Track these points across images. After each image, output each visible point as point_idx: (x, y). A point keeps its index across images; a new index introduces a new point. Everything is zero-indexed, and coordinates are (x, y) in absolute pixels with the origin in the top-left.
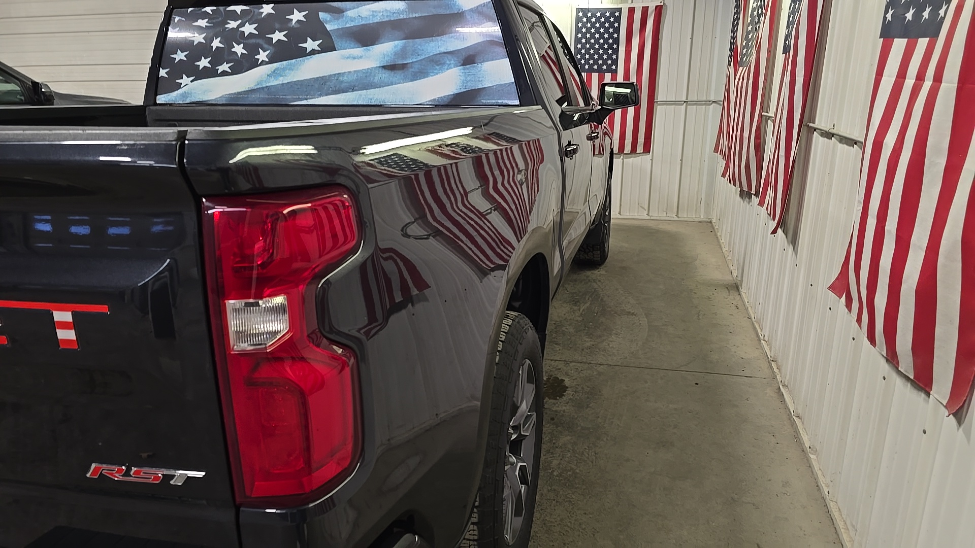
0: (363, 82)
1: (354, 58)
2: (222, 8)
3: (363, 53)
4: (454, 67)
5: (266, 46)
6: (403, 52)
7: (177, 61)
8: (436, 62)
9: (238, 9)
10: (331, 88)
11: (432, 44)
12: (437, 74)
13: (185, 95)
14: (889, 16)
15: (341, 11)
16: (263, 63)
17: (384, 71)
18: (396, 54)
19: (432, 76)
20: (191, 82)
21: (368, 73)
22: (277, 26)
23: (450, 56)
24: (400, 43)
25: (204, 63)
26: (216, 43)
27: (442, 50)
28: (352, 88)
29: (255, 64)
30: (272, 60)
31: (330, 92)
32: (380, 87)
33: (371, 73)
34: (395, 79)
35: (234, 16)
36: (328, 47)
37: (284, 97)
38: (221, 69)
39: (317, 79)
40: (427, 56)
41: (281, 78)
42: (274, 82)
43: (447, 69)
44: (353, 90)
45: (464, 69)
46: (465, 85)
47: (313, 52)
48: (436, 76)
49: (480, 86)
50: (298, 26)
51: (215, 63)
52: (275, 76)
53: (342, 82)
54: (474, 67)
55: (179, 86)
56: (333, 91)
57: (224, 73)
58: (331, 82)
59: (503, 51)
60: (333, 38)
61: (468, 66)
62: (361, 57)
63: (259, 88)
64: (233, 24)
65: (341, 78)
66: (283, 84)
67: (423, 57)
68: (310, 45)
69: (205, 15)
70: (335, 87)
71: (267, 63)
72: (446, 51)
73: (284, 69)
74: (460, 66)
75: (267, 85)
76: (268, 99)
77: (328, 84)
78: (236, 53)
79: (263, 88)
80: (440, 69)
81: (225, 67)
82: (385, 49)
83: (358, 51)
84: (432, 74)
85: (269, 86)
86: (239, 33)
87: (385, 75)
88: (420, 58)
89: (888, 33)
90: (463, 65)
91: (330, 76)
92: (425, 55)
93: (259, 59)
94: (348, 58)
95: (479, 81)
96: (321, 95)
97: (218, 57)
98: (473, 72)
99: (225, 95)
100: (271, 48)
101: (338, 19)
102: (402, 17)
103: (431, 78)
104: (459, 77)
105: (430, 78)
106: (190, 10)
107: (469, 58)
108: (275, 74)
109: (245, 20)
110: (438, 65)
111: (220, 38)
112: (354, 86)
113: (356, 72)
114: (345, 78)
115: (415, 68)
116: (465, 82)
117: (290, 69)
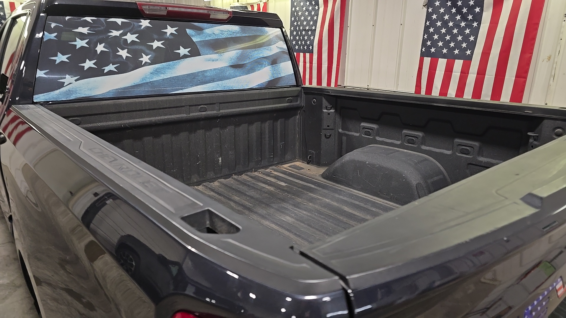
0: (219, 76)
1: (213, 61)
2: (102, 19)
3: (219, 58)
4: (268, 66)
5: (148, 51)
6: (241, 57)
7: (57, 62)
8: (259, 63)
9: (119, 21)
10: (199, 81)
11: (256, 52)
12: (259, 70)
13: (69, 92)
14: (423, 50)
15: (201, 29)
16: (146, 64)
17: (232, 69)
18: (237, 58)
19: (257, 71)
20: (76, 80)
21: (222, 70)
22: (155, 36)
23: (265, 59)
24: (239, 51)
25: (89, 64)
26: (100, 48)
27: (261, 56)
28: (212, 80)
29: (139, 65)
30: (153, 62)
31: (198, 83)
32: (230, 78)
33: (224, 70)
34: (237, 74)
35: (116, 27)
36: (195, 53)
37: (165, 89)
38: (107, 69)
39: (188, 75)
40: (254, 59)
41: (162, 75)
42: (156, 78)
43: (264, 67)
44: (213, 81)
45: (272, 67)
46: (273, 75)
47: (185, 56)
48: (259, 71)
49: (280, 76)
50: (172, 37)
51: (101, 64)
52: (157, 74)
53: (206, 77)
54: (277, 65)
55: (61, 85)
56: (200, 82)
57: (111, 73)
58: (199, 77)
59: (288, 57)
60: (198, 47)
61: (274, 65)
62: (217, 60)
63: (144, 83)
64: (115, 33)
65: (206, 74)
66: (164, 79)
67: (252, 60)
68: (183, 51)
69: (85, 24)
70: (202, 80)
71: (150, 64)
72: (263, 57)
73: (163, 68)
74: (270, 65)
75: (151, 81)
76: (151, 91)
77: (197, 78)
78: (121, 56)
79: (147, 83)
80: (261, 67)
81: (111, 67)
82: (231, 55)
83: (214, 56)
84: (257, 70)
85: (153, 81)
86: (122, 40)
87: (232, 71)
88: (250, 61)
89: (423, 55)
90: (272, 64)
91: (199, 72)
92: (253, 59)
93: (142, 61)
94: (209, 60)
95: (279, 73)
96: (192, 86)
97: (103, 59)
98: (276, 69)
99: (113, 90)
100: (152, 53)
101: (199, 34)
102: (238, 35)
103: (257, 72)
104: (270, 72)
106: (67, 18)
107: (274, 61)
108: (157, 72)
109: (127, 30)
110: (260, 65)
111: (104, 43)
112: (214, 79)
113: (215, 69)
114: (208, 74)
115: (248, 67)
116: (273, 74)
117: (168, 68)
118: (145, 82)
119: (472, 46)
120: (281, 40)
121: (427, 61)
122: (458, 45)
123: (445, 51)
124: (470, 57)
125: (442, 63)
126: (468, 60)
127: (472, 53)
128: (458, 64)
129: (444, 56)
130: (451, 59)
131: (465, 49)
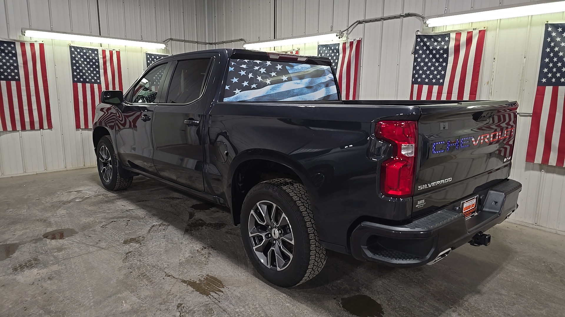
0: (300, 93)
1: (298, 84)
2: (251, 61)
4: (324, 88)
5: (269, 78)
6: (311, 82)
7: (233, 82)
8: (319, 86)
9: (258, 62)
11: (318, 80)
13: (237, 98)
14: (413, 80)
15: (293, 66)
16: (269, 85)
17: (306, 89)
18: (309, 83)
20: (240, 92)
21: (302, 89)
22: (273, 70)
23: (322, 84)
24: (310, 79)
25: (245, 84)
26: (250, 75)
27: (321, 82)
28: (297, 95)
29: (266, 85)
30: (272, 83)
32: (305, 94)
34: (309, 92)
35: (257, 65)
36: (290, 79)
37: (276, 98)
38: (252, 86)
39: (286, 91)
41: (275, 91)
42: (272, 92)
43: (322, 88)
44: (298, 96)
45: (326, 89)
47: (285, 81)
48: (320, 90)
49: (330, 94)
50: (280, 70)
51: (250, 84)
53: (294, 93)
55: (234, 94)
56: (291, 96)
57: (254, 89)
59: (334, 83)
60: (291, 76)
62: (300, 83)
64: (256, 68)
65: (294, 91)
66: (276, 93)
68: (284, 78)
69: (245, 63)
71: (270, 85)
73: (275, 87)
75: (270, 93)
76: (270, 99)
77: (290, 93)
78: (258, 80)
79: (268, 95)
81: (254, 86)
82: (306, 81)
83: (299, 81)
86: (259, 72)
88: (316, 84)
89: (413, 83)
90: (326, 87)
91: (291, 90)
93: (267, 83)
94: (296, 84)
95: (329, 92)
96: (288, 98)
97: (252, 81)
98: (328, 89)
99: (254, 97)
100: (271, 78)
101: (292, 69)
105: (318, 91)
106: (238, 60)
107: (327, 85)
108: (273, 89)
109: (261, 66)
111: (252, 73)
112: (298, 94)
113: (298, 89)
114: (295, 91)
115: (314, 88)
116: (326, 92)
117: (278, 87)
118: (267, 94)
119: (443, 77)
120: (331, 73)
121: (416, 86)
122: (435, 77)
123: (427, 80)
124: (442, 84)
125: (425, 88)
126: (441, 85)
127: (444, 81)
128: (436, 88)
129: (426, 84)
130: (431, 85)
131: (440, 79)
